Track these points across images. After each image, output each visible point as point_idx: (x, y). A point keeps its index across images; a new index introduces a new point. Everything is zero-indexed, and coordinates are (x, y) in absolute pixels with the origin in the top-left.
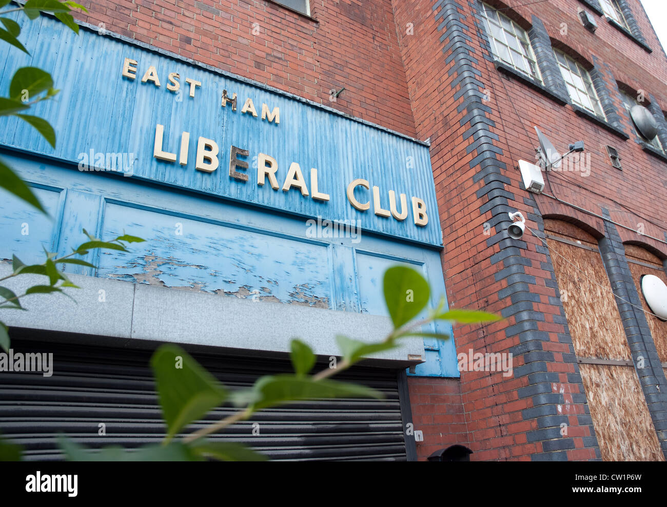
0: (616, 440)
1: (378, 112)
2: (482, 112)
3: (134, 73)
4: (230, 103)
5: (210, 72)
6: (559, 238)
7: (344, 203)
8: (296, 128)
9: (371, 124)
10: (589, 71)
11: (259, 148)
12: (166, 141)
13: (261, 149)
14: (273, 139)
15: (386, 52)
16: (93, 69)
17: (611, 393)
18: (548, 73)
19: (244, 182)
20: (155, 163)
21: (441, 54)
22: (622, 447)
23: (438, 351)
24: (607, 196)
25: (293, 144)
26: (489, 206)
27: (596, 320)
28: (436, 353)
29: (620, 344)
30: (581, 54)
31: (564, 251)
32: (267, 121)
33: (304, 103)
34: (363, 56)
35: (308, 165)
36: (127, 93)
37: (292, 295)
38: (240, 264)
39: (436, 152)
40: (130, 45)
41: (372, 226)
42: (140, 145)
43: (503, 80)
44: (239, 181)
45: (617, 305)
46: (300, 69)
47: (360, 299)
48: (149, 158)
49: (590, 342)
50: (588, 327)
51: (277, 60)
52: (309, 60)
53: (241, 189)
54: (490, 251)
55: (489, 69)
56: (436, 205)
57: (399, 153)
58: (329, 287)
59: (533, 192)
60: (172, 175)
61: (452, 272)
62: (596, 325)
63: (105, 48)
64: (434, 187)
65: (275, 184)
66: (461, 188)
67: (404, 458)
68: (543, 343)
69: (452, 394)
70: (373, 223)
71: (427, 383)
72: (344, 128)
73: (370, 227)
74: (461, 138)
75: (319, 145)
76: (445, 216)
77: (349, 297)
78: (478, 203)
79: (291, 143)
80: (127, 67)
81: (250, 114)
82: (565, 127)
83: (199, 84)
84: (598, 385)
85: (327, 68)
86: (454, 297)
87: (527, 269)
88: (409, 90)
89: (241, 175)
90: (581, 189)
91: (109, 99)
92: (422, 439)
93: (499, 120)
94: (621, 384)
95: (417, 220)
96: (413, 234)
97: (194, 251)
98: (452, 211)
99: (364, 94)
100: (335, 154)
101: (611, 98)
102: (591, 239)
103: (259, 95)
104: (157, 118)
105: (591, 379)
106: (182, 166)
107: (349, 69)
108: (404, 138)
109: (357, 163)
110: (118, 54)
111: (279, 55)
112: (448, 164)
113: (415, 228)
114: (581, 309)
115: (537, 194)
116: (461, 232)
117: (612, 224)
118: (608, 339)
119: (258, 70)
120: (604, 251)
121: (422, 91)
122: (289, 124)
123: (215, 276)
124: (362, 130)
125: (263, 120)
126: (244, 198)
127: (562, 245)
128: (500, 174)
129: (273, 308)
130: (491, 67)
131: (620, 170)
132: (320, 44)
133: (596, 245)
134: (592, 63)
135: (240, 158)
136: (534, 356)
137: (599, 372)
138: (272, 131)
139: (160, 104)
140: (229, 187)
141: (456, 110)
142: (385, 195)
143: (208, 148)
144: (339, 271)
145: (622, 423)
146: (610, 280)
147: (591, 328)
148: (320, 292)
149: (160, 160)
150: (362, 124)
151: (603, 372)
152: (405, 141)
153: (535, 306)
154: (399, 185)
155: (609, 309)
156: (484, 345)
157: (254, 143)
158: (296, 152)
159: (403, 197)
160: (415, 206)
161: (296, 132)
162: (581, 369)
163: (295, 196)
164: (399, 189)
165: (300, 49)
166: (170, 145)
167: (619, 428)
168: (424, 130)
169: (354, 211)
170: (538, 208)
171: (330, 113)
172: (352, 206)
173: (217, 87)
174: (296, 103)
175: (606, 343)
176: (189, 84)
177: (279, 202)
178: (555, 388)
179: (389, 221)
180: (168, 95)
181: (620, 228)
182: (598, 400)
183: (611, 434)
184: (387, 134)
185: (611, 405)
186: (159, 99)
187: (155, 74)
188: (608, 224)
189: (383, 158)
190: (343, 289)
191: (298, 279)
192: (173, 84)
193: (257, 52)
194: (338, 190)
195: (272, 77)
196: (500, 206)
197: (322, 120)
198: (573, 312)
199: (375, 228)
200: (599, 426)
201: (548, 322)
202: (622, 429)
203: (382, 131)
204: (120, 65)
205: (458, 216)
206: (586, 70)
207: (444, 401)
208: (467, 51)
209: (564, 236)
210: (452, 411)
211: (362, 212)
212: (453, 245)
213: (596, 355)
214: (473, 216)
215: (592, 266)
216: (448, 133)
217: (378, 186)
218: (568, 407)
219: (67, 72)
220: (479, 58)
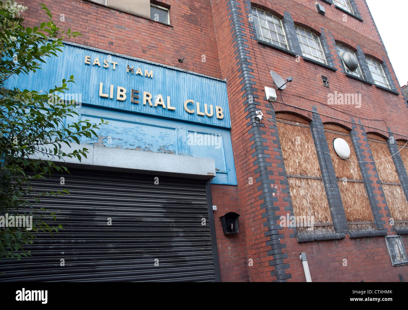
0: (305, 210)
1: (202, 67)
2: (247, 66)
3: (89, 61)
4: (131, 70)
5: (122, 57)
6: (286, 122)
7: (183, 110)
8: (160, 79)
9: (196, 74)
10: (319, 36)
11: (144, 89)
12: (104, 89)
13: (145, 90)
14: (150, 85)
15: (208, 37)
16: (73, 62)
17: (306, 191)
18: (290, 41)
19: (137, 104)
20: (100, 99)
21: (231, 37)
22: (308, 213)
23: (227, 174)
24: (316, 101)
25: (159, 86)
26: (248, 109)
27: (302, 159)
28: (226, 175)
29: (315, 170)
30: (313, 28)
31: (288, 128)
32: (147, 77)
33: (164, 67)
34: (195, 41)
35: (166, 95)
36: (87, 70)
37: (159, 150)
38: (136, 138)
39: (228, 84)
40: (87, 49)
41: (196, 120)
42: (93, 92)
43: (261, 48)
44: (135, 104)
45: (317, 152)
46: (163, 51)
47: (190, 151)
48: (98, 96)
49: (297, 168)
50: (297, 161)
51: (152, 48)
52: (168, 46)
53: (136, 107)
54: (248, 129)
55: (254, 44)
56: (229, 109)
57: (210, 86)
58: (175, 146)
59: (271, 101)
60: (107, 103)
61: (234, 139)
62: (302, 161)
63: (77, 52)
64: (228, 101)
65: (151, 104)
66: (238, 101)
67: (207, 216)
68: (268, 167)
69: (233, 192)
70: (196, 118)
71: (221, 187)
72: (183, 77)
73: (195, 120)
74: (238, 78)
75: (171, 86)
76: (232, 114)
77: (185, 151)
78: (244, 108)
79: (158, 86)
80: (86, 59)
81: (139, 74)
82: (295, 68)
83: (117, 63)
84: (299, 187)
85: (177, 49)
86: (235, 150)
87: (263, 136)
88: (219, 55)
89: (136, 101)
90: (301, 98)
91: (80, 74)
92: (216, 209)
93: (256, 69)
94: (313, 187)
95: (218, 116)
96: (216, 123)
97: (117, 133)
98: (235, 112)
99: (195, 59)
100: (179, 89)
101: (329, 50)
102: (305, 122)
103: (144, 65)
104: (100, 80)
105: (296, 184)
106: (111, 99)
107: (188, 48)
108: (213, 79)
109: (189, 93)
110: (82, 54)
111: (153, 45)
112: (233, 90)
113: (217, 120)
114: (294, 154)
115: (274, 102)
116: (238, 121)
117: (318, 115)
118: (308, 167)
119: (144, 54)
120: (312, 127)
121: (224, 56)
122: (157, 77)
123: (126, 143)
124: (192, 77)
125: (145, 77)
126: (138, 111)
127: (287, 125)
128: (253, 94)
129: (148, 154)
130: (255, 42)
131: (328, 87)
132: (173, 38)
133: (308, 124)
134: (320, 33)
135: (135, 94)
136: (263, 173)
137: (301, 181)
138: (149, 81)
139: (101, 74)
140: (131, 106)
141: (236, 65)
142: (203, 106)
143: (122, 91)
144: (180, 140)
145: (310, 204)
146: (314, 141)
147: (299, 162)
148: (171, 149)
149: (102, 97)
150: (192, 74)
151: (303, 181)
152: (214, 81)
153: (265, 152)
154: (210, 101)
155: (311, 154)
156: (245, 170)
157: (141, 87)
158: (160, 89)
159: (211, 106)
160: (217, 110)
161: (161, 81)
162: (291, 180)
163: (160, 109)
164: (210, 103)
165: (164, 41)
166: (106, 91)
167: (309, 205)
168: (224, 74)
169: (187, 114)
170: (273, 108)
171: (177, 70)
172: (186, 111)
173: (125, 64)
174: (161, 68)
175: (307, 169)
176: (113, 64)
177: (153, 112)
178: (272, 186)
179: (204, 117)
180: (104, 70)
181: (323, 116)
182: (298, 193)
183: (303, 208)
184: (205, 78)
185: (305, 195)
186: (100, 72)
187: (98, 61)
188: (315, 114)
189: (202, 89)
190: (182, 147)
191: (161, 143)
192: (106, 65)
193: (143, 45)
194: (180, 105)
195: (150, 56)
196: (252, 108)
197: (173, 74)
198: (289, 155)
199: (197, 121)
200: (297, 203)
201: (272, 159)
202: (310, 206)
203: (202, 77)
204: (84, 59)
205: (237, 114)
206: (317, 36)
207: (229, 195)
208: (242, 36)
209: (289, 121)
210: (232, 199)
211: (191, 114)
212: (235, 127)
213: (300, 174)
214: (242, 113)
215: (304, 134)
216: (233, 76)
217: (199, 102)
218: (278, 194)
219: (63, 64)
220: (248, 39)
